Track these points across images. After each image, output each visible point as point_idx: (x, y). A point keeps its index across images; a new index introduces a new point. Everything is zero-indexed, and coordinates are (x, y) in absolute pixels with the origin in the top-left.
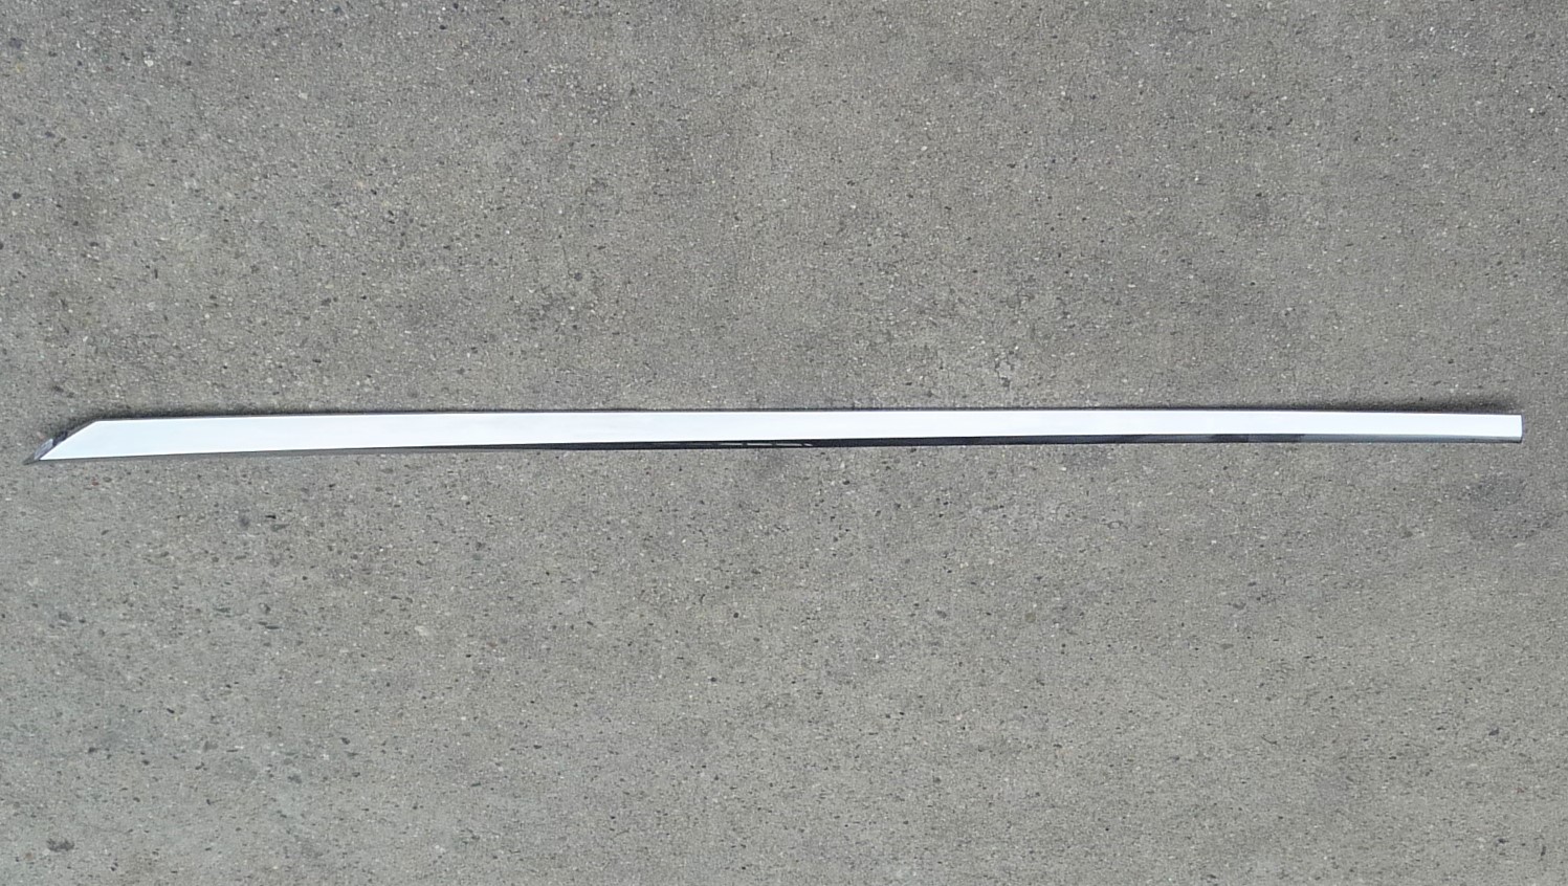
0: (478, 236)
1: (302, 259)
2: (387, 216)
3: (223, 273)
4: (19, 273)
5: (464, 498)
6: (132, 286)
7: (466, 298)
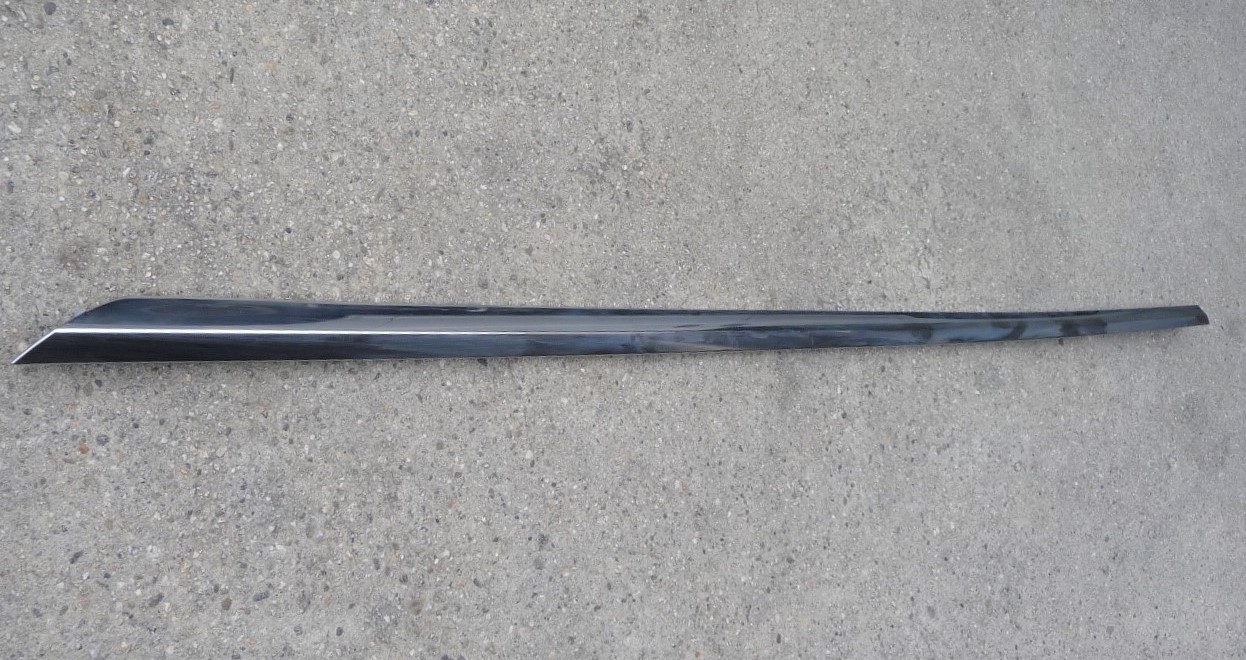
0: (550, 62)
1: (390, 73)
2: (474, 24)
3: (305, 83)
4: (65, 55)
5: (529, 455)
6: (201, 90)
7: (538, 143)
